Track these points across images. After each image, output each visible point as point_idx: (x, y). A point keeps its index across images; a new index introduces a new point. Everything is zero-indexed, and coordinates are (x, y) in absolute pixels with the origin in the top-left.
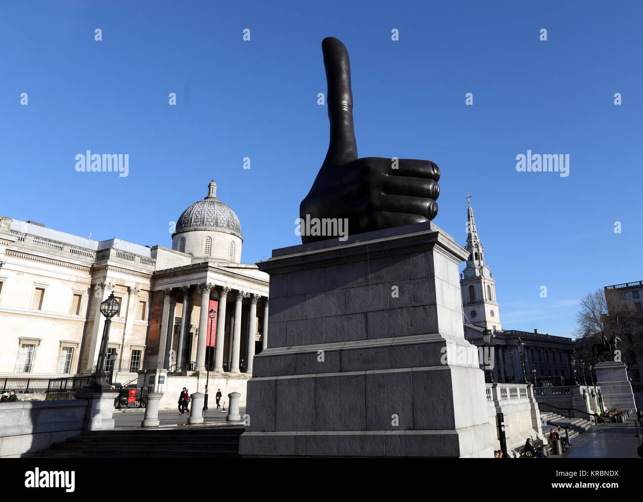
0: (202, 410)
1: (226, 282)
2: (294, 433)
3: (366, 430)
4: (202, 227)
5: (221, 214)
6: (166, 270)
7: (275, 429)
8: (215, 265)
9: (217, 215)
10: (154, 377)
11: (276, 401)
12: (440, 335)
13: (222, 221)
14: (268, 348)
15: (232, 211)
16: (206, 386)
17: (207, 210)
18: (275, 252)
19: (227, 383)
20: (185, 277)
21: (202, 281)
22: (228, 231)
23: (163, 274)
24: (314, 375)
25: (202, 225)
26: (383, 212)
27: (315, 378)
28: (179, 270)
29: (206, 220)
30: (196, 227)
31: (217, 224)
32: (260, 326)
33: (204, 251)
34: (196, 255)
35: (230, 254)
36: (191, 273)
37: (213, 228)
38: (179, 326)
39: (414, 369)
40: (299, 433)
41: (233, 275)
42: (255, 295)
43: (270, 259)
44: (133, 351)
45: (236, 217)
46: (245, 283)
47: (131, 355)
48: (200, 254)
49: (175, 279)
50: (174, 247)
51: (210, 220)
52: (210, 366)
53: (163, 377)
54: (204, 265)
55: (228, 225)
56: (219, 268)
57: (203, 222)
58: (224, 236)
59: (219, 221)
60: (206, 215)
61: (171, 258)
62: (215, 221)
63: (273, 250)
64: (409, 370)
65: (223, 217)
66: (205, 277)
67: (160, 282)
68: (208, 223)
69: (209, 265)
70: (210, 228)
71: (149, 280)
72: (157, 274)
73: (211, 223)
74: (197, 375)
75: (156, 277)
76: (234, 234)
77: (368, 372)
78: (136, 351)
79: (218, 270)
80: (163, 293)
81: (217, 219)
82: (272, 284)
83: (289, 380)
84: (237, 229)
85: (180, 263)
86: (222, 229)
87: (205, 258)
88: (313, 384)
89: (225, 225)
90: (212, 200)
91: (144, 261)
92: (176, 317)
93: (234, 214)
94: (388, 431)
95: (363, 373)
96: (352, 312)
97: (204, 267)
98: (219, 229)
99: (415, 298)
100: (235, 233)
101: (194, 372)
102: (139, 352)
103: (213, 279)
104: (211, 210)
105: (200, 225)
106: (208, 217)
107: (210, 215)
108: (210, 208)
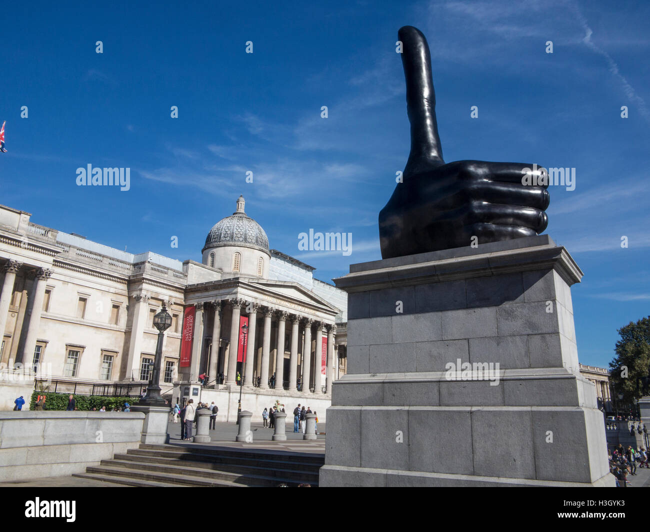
4: (231, 243)
5: (249, 229)
6: (198, 284)
8: (246, 281)
9: (246, 231)
10: (189, 389)
13: (251, 237)
15: (261, 227)
16: (239, 401)
17: (236, 225)
20: (216, 292)
21: (234, 296)
22: (257, 247)
23: (195, 288)
25: (230, 240)
28: (210, 285)
29: (235, 235)
30: (225, 243)
31: (245, 240)
33: (233, 267)
34: (226, 270)
35: (258, 270)
36: (221, 288)
37: (242, 244)
38: (210, 340)
41: (263, 292)
42: (284, 313)
44: (167, 362)
45: (264, 233)
46: (274, 300)
47: (165, 366)
48: (230, 271)
49: (207, 294)
50: (205, 262)
51: (239, 236)
54: (235, 281)
55: (257, 241)
56: (249, 284)
57: (233, 237)
58: (253, 252)
59: (248, 237)
60: (235, 230)
61: (202, 272)
62: (243, 237)
65: (252, 232)
66: (236, 293)
67: (192, 296)
68: (237, 239)
69: (240, 281)
70: (239, 243)
71: (182, 294)
73: (240, 239)
74: (228, 389)
75: (189, 291)
76: (262, 251)
78: (169, 362)
79: (248, 286)
80: (195, 307)
81: (246, 234)
84: (266, 246)
85: (210, 278)
86: (251, 245)
87: (235, 274)
89: (254, 241)
90: (240, 215)
91: (177, 275)
93: (262, 230)
97: (234, 283)
98: (248, 245)
100: (264, 249)
102: (172, 363)
103: (243, 294)
104: (240, 226)
105: (229, 240)
106: (237, 233)
107: (239, 230)
108: (238, 224)
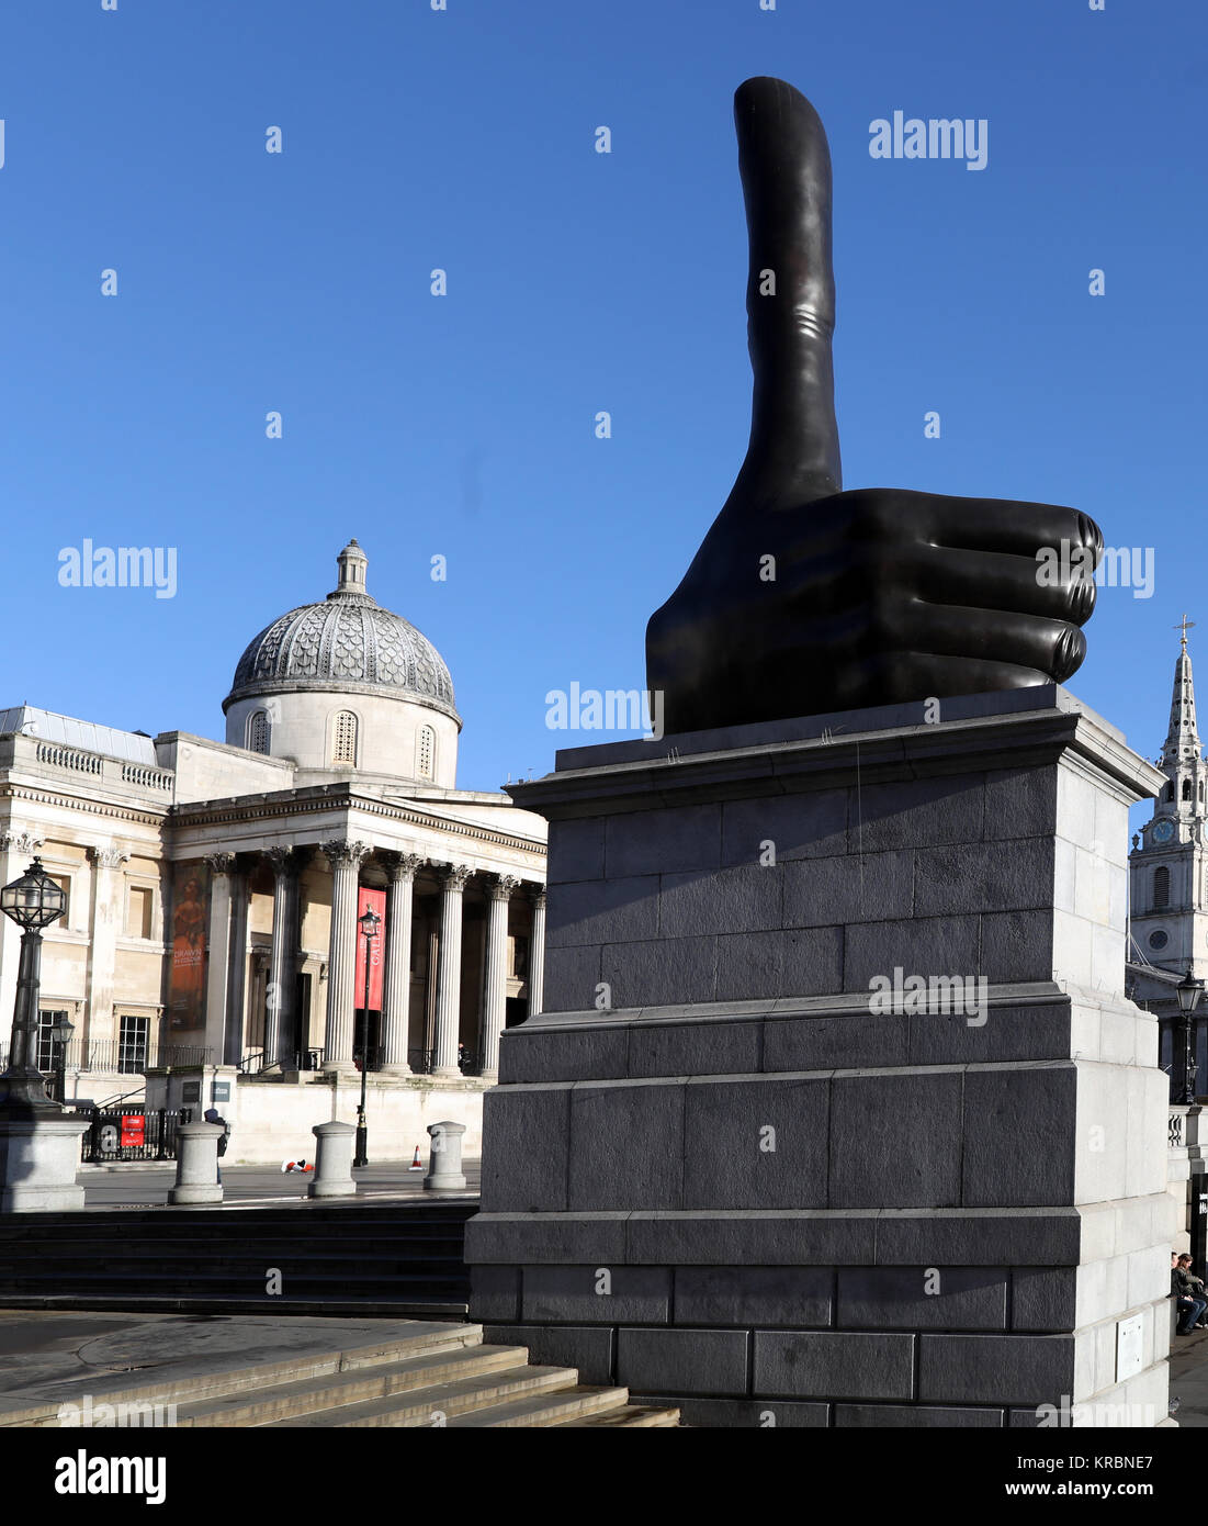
0: (349, 1164)
1: (409, 840)
2: (622, 1216)
3: (828, 1208)
4: (323, 683)
5: (384, 644)
6: (209, 802)
7: (568, 1205)
8: (374, 793)
9: (372, 649)
10: (197, 1086)
11: (569, 1142)
12: (1056, 986)
13: (389, 667)
14: (544, 1011)
15: (422, 638)
16: (361, 1109)
17: (337, 632)
18: (564, 758)
19: (422, 1102)
20: (277, 824)
21: (334, 836)
22: (412, 696)
23: (202, 814)
24: (682, 1080)
25: (321, 673)
26: (913, 653)
27: (685, 1086)
28: (254, 803)
29: (334, 661)
30: (303, 682)
31: (372, 674)
32: (522, 960)
33: (333, 753)
34: (308, 761)
35: (419, 763)
36: (293, 814)
37: (360, 686)
38: (264, 955)
39: (973, 1068)
40: (637, 1216)
41: (433, 822)
42: (502, 878)
43: (549, 775)
44: (123, 1018)
45: (435, 656)
46: (472, 845)
47: (118, 1031)
48: (322, 761)
49: (243, 829)
50: (234, 738)
51: (349, 662)
52: (370, 1060)
53: (227, 1085)
54: (335, 792)
55: (411, 680)
56: (385, 800)
57: (327, 667)
58: (399, 711)
59: (380, 667)
60: (335, 646)
62: (364, 667)
63: (557, 752)
64: (960, 1068)
65: (393, 654)
66: (343, 825)
67: (192, 835)
68: (343, 672)
69: (351, 791)
70: (350, 685)
71: (158, 829)
72: (182, 812)
73: (353, 672)
74: (329, 1079)
75: (177, 822)
76: (431, 707)
77: (840, 1074)
78: (132, 1020)
79: (382, 807)
80: (210, 867)
81: (372, 659)
82: (554, 848)
83: (607, 1091)
84: (442, 692)
85: (257, 783)
86: (392, 691)
87: (338, 773)
88: (679, 1102)
89: (400, 680)
90: (351, 601)
91: (132, 773)
92: (252, 933)
93: (429, 647)
94: (887, 1210)
95: (826, 1074)
96: (800, 922)
97: (337, 797)
98: (382, 690)
99: (991, 890)
100: (435, 702)
101: (319, 1074)
102: (143, 1022)
103: (365, 830)
104: (352, 633)
105: (315, 677)
106: (342, 653)
107: (349, 646)
108: (346, 627)
